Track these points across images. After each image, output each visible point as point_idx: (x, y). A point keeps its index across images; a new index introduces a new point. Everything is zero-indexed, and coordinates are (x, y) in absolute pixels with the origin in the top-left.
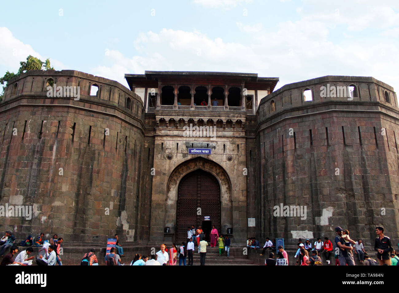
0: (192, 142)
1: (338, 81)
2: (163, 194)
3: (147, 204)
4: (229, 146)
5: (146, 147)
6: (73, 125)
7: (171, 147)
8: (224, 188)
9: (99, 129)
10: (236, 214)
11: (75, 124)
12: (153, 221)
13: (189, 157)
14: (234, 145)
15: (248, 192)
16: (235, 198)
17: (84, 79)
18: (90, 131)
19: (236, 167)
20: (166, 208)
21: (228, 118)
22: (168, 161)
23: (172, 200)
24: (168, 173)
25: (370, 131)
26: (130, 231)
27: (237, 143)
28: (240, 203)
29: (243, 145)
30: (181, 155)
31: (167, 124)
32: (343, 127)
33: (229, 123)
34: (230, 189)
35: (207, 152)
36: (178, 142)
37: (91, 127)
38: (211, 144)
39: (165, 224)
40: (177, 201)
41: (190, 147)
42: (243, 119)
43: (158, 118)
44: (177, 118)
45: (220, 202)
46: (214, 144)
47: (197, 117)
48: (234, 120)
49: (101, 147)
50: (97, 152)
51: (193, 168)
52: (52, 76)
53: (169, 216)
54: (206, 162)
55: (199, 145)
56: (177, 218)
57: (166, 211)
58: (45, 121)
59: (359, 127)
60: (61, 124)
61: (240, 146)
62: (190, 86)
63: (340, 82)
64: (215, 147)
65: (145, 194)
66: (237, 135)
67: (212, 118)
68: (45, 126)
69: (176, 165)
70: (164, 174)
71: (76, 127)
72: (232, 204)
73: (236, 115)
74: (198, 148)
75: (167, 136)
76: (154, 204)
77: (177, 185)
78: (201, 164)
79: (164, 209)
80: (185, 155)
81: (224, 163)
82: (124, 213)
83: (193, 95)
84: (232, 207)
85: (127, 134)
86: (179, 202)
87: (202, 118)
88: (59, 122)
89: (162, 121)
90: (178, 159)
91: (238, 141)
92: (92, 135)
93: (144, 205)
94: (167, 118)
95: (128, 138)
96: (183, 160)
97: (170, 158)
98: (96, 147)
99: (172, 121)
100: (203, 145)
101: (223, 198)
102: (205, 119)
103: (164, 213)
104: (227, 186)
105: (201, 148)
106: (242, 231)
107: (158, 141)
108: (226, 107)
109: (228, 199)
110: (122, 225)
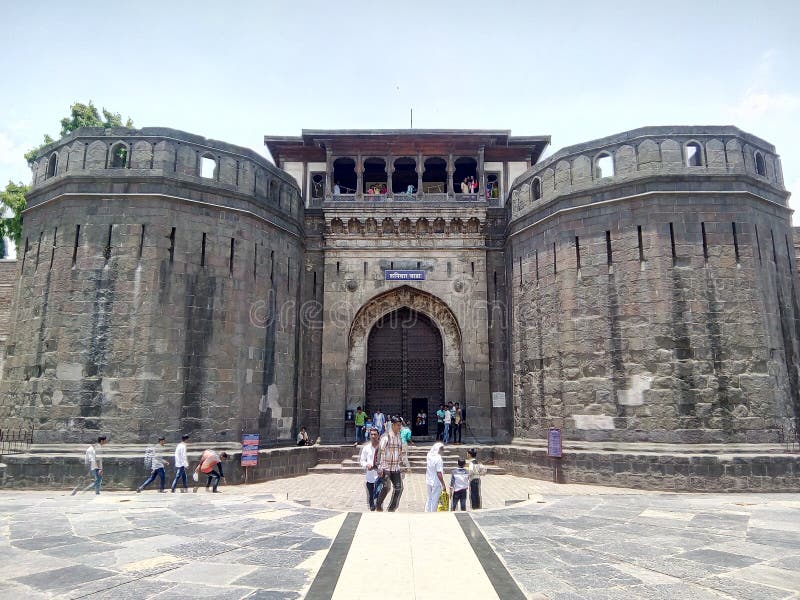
0: (390, 260)
1: (664, 137)
2: (342, 351)
3: (314, 371)
4: (457, 265)
5: (309, 269)
6: (170, 232)
7: (355, 269)
8: (448, 340)
9: (221, 239)
10: (471, 387)
11: (174, 229)
12: (325, 401)
13: (387, 287)
14: (465, 264)
15: (491, 346)
16: (469, 357)
17: (186, 144)
18: (204, 243)
19: (469, 302)
20: (347, 378)
21: (454, 215)
22: (349, 294)
23: (358, 363)
24: (350, 316)
25: (726, 231)
26: (285, 419)
27: (471, 259)
28: (478, 366)
29: (481, 263)
30: (373, 282)
31: (345, 228)
32: (671, 224)
33: (457, 222)
34: (459, 340)
35: (418, 276)
36: (367, 260)
37: (204, 234)
38: (424, 262)
39: (346, 406)
40: (367, 365)
41: (388, 268)
42: (481, 217)
43: (329, 217)
44: (363, 217)
45: (443, 365)
46: (431, 262)
47: (399, 215)
48: (466, 218)
49: (227, 271)
50: (218, 280)
51: (393, 305)
52: (123, 139)
53: (352, 391)
54: (417, 295)
55: (404, 265)
56: (367, 394)
57: (348, 382)
58: (115, 226)
59: (703, 224)
60: (148, 229)
61: (476, 265)
62: (385, 158)
63: (669, 137)
64: (431, 268)
65: (309, 354)
66: (470, 244)
67: (425, 215)
68: (117, 233)
69: (364, 301)
70: (343, 317)
71: (177, 235)
72: (463, 368)
73: (470, 209)
74: (402, 270)
75: (346, 249)
76: (326, 371)
77: (367, 335)
78: (408, 297)
79: (344, 378)
80: (379, 283)
81: (449, 296)
82: (272, 389)
83: (390, 175)
84: (463, 373)
85: (274, 247)
86: (371, 366)
87: (407, 215)
88: (143, 226)
89: (336, 222)
90: (367, 290)
91: (474, 257)
92: (208, 249)
93: (309, 373)
94: (345, 218)
95: (275, 253)
96: (377, 292)
97: (352, 288)
98: (217, 272)
99: (354, 222)
100: (411, 264)
101: (448, 358)
102: (414, 217)
103: (343, 386)
104: (454, 336)
105: (407, 269)
106: (483, 415)
107: (331, 259)
108: (451, 195)
109: (456, 358)
110: (269, 410)
